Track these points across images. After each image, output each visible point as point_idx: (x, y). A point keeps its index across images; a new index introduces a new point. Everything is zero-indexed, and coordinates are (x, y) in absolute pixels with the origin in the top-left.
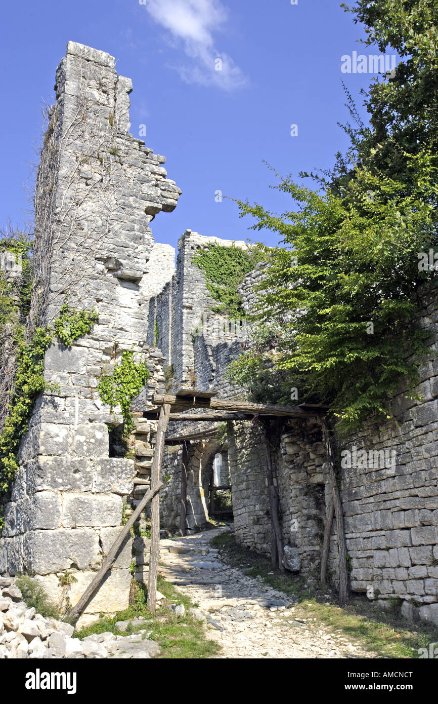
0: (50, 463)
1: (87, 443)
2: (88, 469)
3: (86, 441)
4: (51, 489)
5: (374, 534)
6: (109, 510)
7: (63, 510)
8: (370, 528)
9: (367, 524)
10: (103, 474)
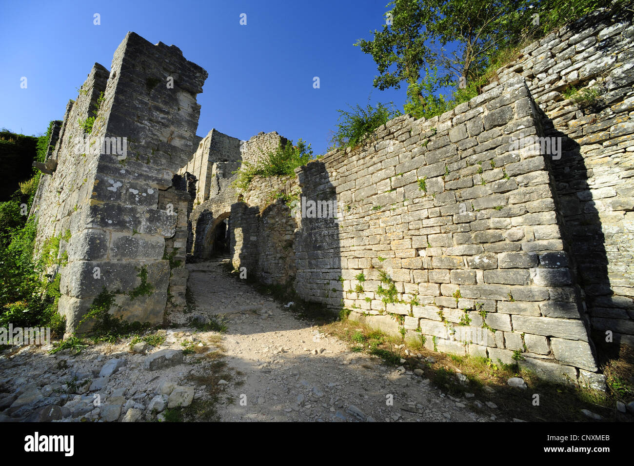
0: (102, 206)
1: (139, 196)
2: (138, 215)
3: (138, 194)
4: (100, 227)
5: (331, 270)
6: (153, 247)
7: (110, 245)
8: (329, 267)
9: (327, 265)
10: (150, 220)
